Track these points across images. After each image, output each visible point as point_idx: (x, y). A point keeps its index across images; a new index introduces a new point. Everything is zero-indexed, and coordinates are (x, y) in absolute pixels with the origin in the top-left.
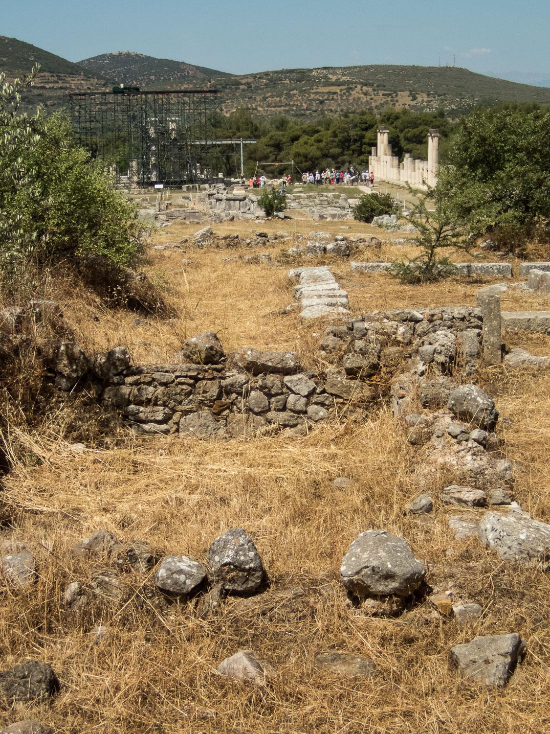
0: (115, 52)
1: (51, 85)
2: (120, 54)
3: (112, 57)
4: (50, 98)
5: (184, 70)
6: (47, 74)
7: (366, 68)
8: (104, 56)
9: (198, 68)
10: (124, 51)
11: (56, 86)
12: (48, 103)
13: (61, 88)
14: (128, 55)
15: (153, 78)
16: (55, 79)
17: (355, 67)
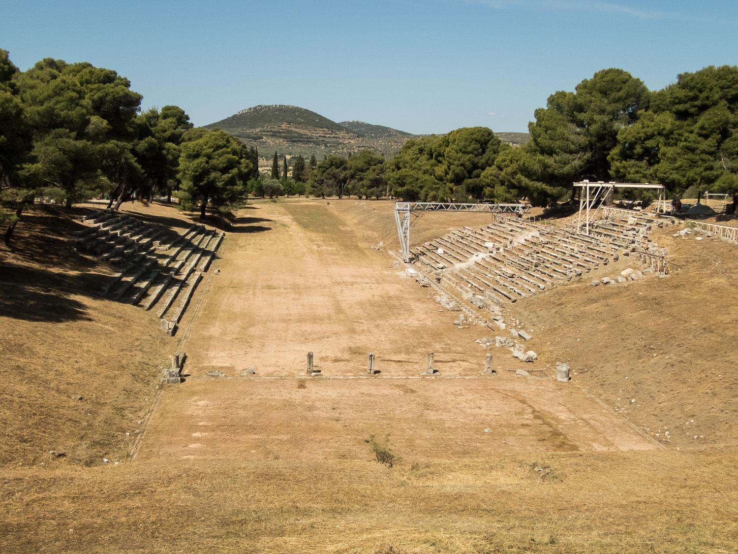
0: (351, 121)
1: (329, 135)
2: (353, 122)
3: (349, 123)
4: (328, 143)
5: (390, 132)
6: (326, 129)
7: (510, 134)
8: (345, 122)
9: (397, 131)
10: (356, 120)
11: (331, 136)
12: (328, 145)
13: (334, 137)
14: (358, 122)
15: (373, 135)
16: (331, 132)
17: (502, 133)
